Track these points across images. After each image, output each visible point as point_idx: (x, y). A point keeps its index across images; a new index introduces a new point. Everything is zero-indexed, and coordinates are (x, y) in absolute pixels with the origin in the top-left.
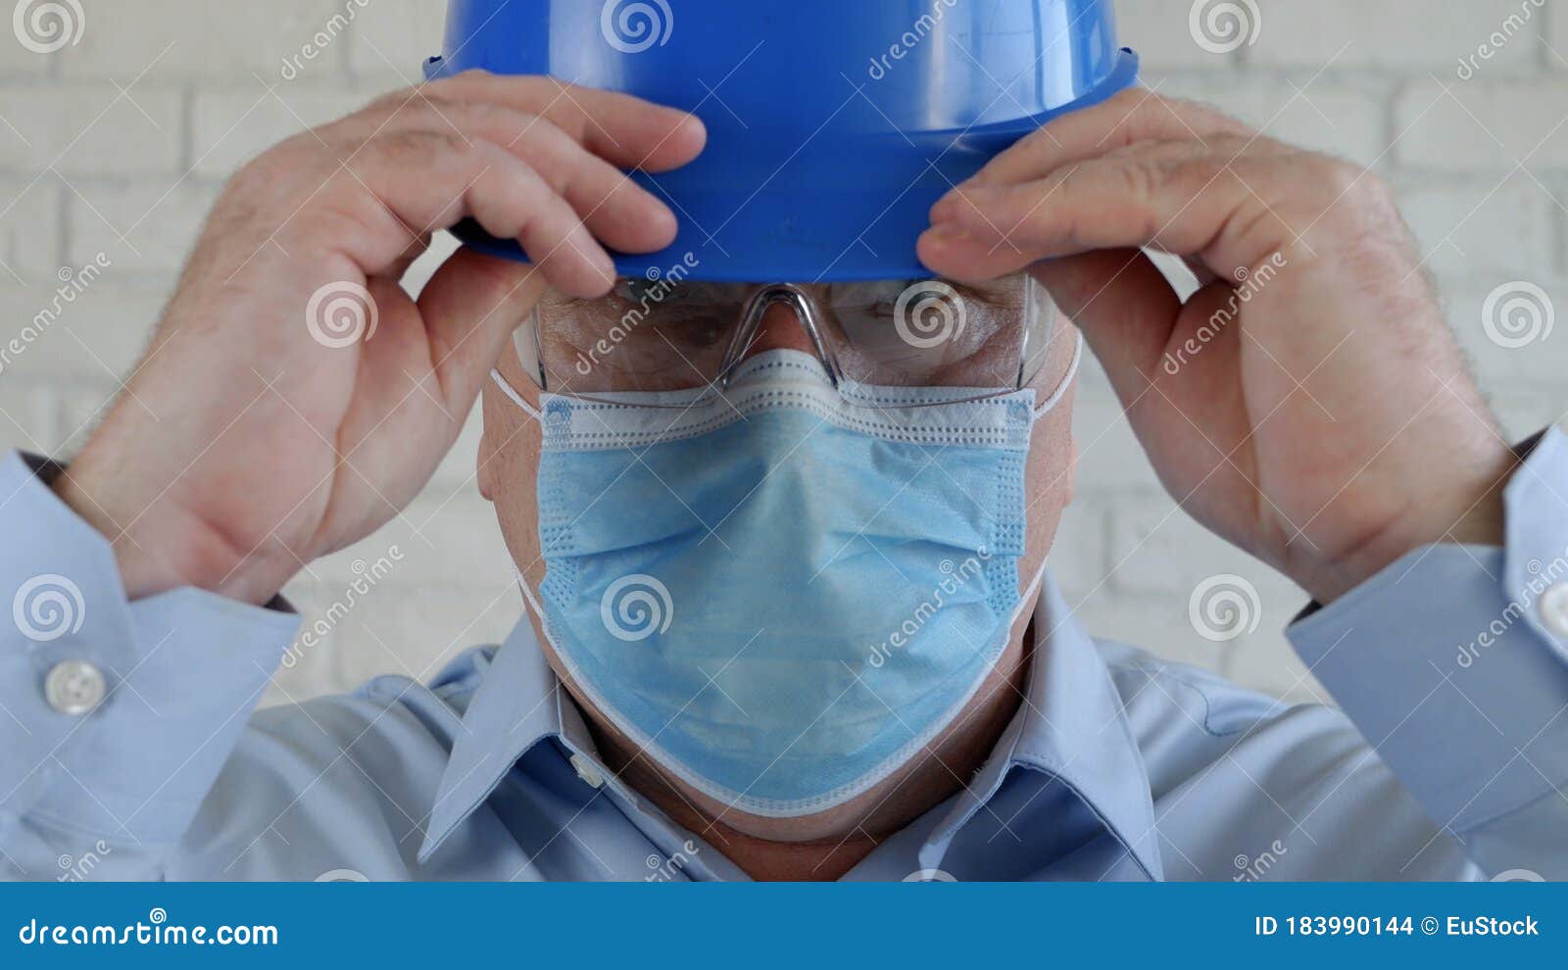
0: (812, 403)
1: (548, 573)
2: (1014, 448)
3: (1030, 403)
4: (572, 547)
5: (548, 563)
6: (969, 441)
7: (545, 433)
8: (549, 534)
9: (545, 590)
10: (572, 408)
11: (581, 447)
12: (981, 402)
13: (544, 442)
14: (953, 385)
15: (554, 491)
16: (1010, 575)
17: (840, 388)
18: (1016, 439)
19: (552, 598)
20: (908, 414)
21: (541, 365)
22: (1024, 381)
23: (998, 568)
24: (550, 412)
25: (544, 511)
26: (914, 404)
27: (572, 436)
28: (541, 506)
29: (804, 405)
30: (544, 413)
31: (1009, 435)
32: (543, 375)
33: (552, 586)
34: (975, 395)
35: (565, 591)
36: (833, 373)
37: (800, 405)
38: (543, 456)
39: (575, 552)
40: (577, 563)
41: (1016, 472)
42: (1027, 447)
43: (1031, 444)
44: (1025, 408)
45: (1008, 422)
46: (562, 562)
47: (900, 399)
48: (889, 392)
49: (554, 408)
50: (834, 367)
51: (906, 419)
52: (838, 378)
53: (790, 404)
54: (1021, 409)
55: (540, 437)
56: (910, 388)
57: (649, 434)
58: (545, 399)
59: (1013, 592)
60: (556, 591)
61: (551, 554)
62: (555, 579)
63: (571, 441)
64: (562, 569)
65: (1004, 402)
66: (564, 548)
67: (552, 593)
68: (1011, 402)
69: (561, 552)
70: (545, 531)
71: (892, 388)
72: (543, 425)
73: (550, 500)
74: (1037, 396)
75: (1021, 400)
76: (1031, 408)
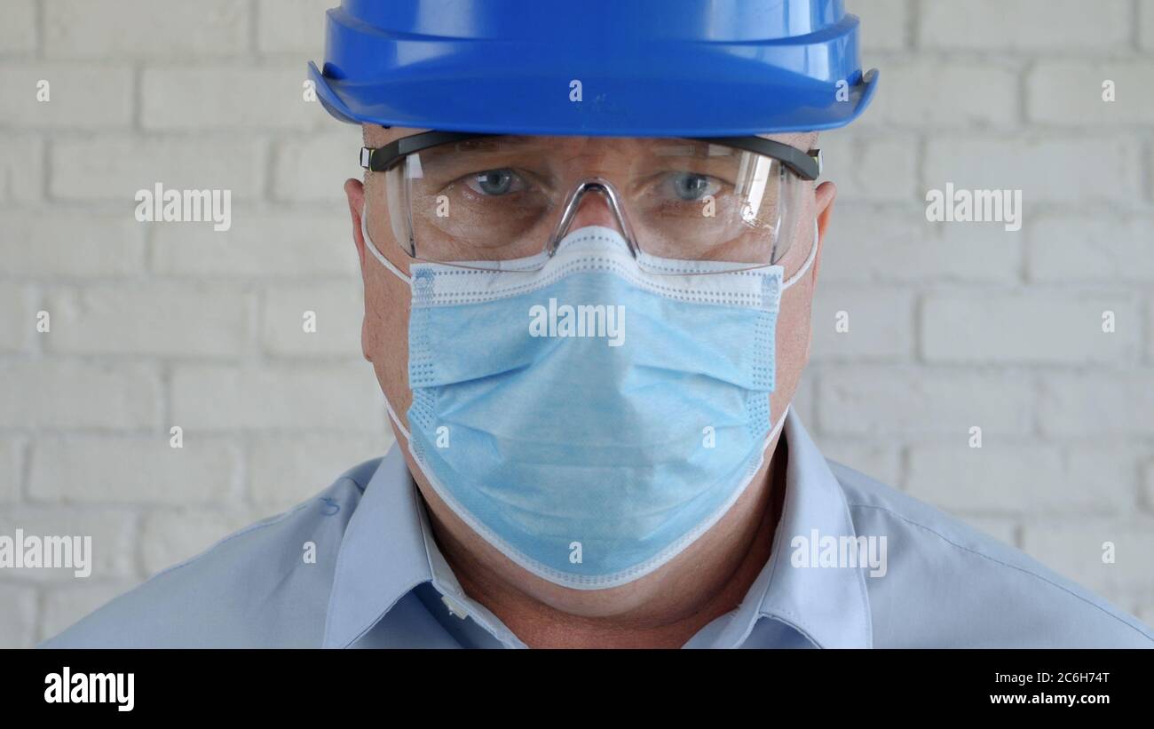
0: (618, 268)
1: (414, 403)
2: (767, 310)
3: (780, 276)
4: (432, 380)
5: (415, 394)
6: (733, 303)
7: (414, 293)
8: (416, 370)
9: (412, 416)
10: (435, 274)
11: (442, 303)
12: (742, 274)
13: (413, 301)
14: (722, 260)
15: (422, 337)
16: (763, 408)
17: (638, 259)
18: (769, 304)
19: (417, 422)
20: (688, 281)
21: (411, 240)
22: (776, 259)
23: (755, 401)
24: (417, 277)
25: (413, 353)
26: (692, 273)
27: (435, 295)
28: (411, 348)
29: (611, 268)
30: (413, 278)
31: (763, 299)
32: (413, 247)
33: (417, 413)
34: (738, 268)
35: (427, 416)
36: (633, 248)
37: (608, 268)
38: (412, 311)
39: (434, 383)
40: (436, 393)
41: (769, 329)
42: (777, 310)
43: (780, 308)
44: (776, 280)
45: (763, 290)
46: (424, 393)
47: (682, 270)
48: (673, 264)
49: (421, 274)
50: (633, 243)
51: (686, 285)
52: (636, 251)
53: (600, 267)
54: (773, 281)
55: (411, 297)
56: (690, 262)
57: (493, 293)
58: (414, 267)
59: (765, 421)
60: (419, 416)
61: (417, 384)
62: (419, 407)
63: (434, 299)
64: (424, 398)
65: (759, 274)
66: (426, 380)
67: (417, 418)
68: (765, 275)
69: (425, 384)
70: (413, 367)
71: (676, 261)
72: (413, 288)
73: (419, 344)
74: (785, 272)
75: (772, 274)
76: (780, 281)
